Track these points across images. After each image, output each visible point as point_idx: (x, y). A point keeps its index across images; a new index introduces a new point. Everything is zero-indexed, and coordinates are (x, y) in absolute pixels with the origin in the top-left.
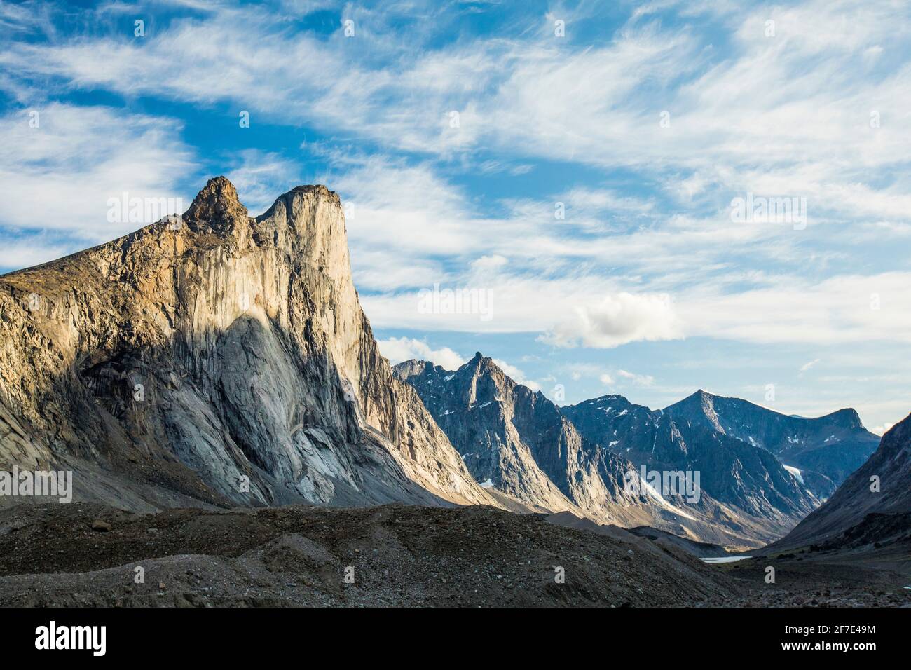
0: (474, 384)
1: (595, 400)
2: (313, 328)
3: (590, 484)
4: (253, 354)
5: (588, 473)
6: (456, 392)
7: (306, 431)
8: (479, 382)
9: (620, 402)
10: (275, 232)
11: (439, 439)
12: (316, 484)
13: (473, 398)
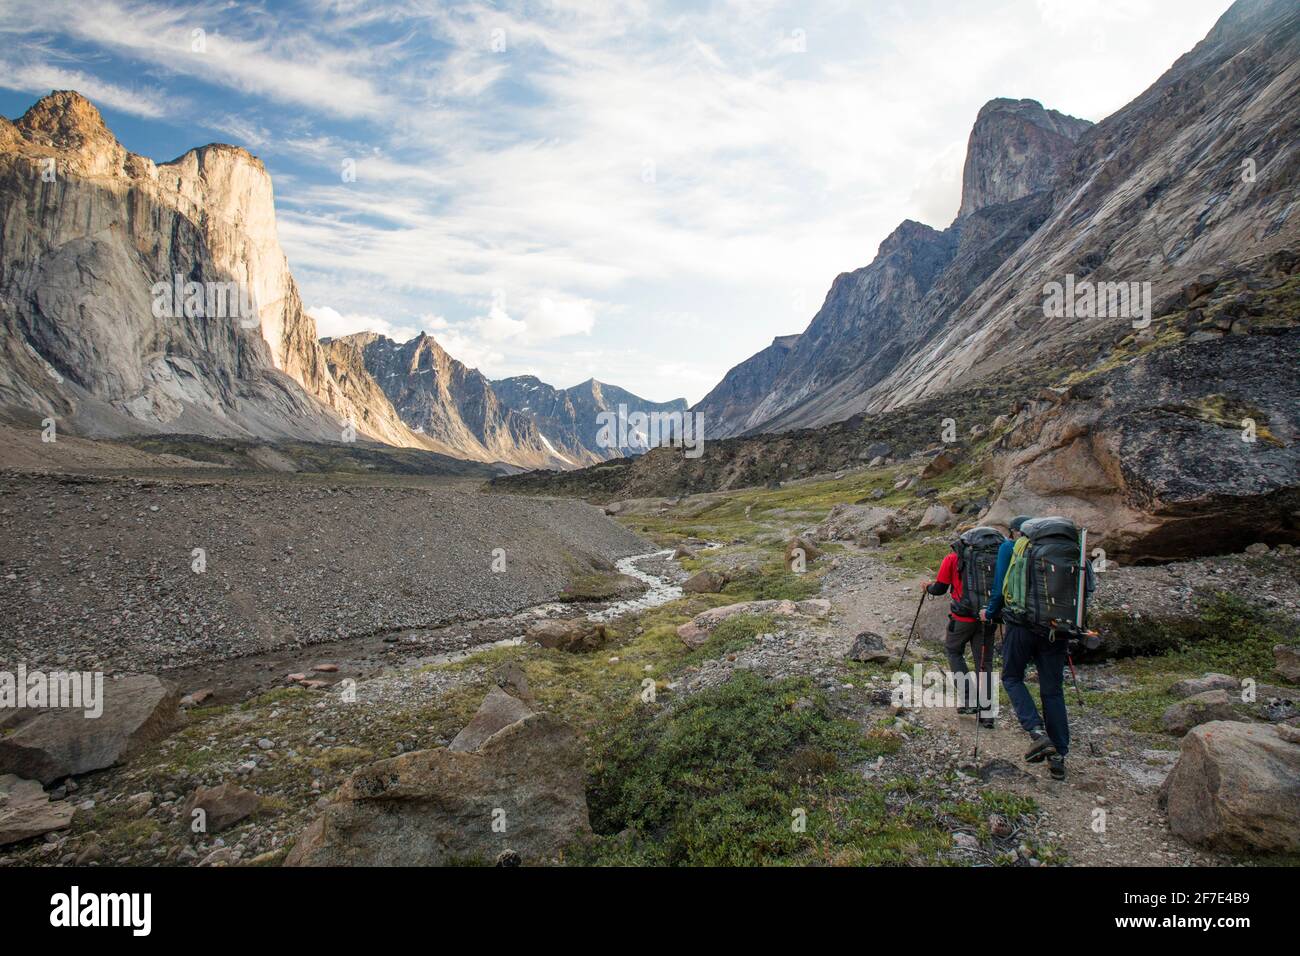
0: (417, 354)
1: (516, 378)
2: (204, 271)
3: (501, 435)
4: (91, 274)
5: (500, 428)
6: (402, 360)
7: (169, 359)
8: (421, 355)
9: (534, 381)
10: (180, 179)
11: (374, 392)
12: (156, 404)
13: (415, 365)
